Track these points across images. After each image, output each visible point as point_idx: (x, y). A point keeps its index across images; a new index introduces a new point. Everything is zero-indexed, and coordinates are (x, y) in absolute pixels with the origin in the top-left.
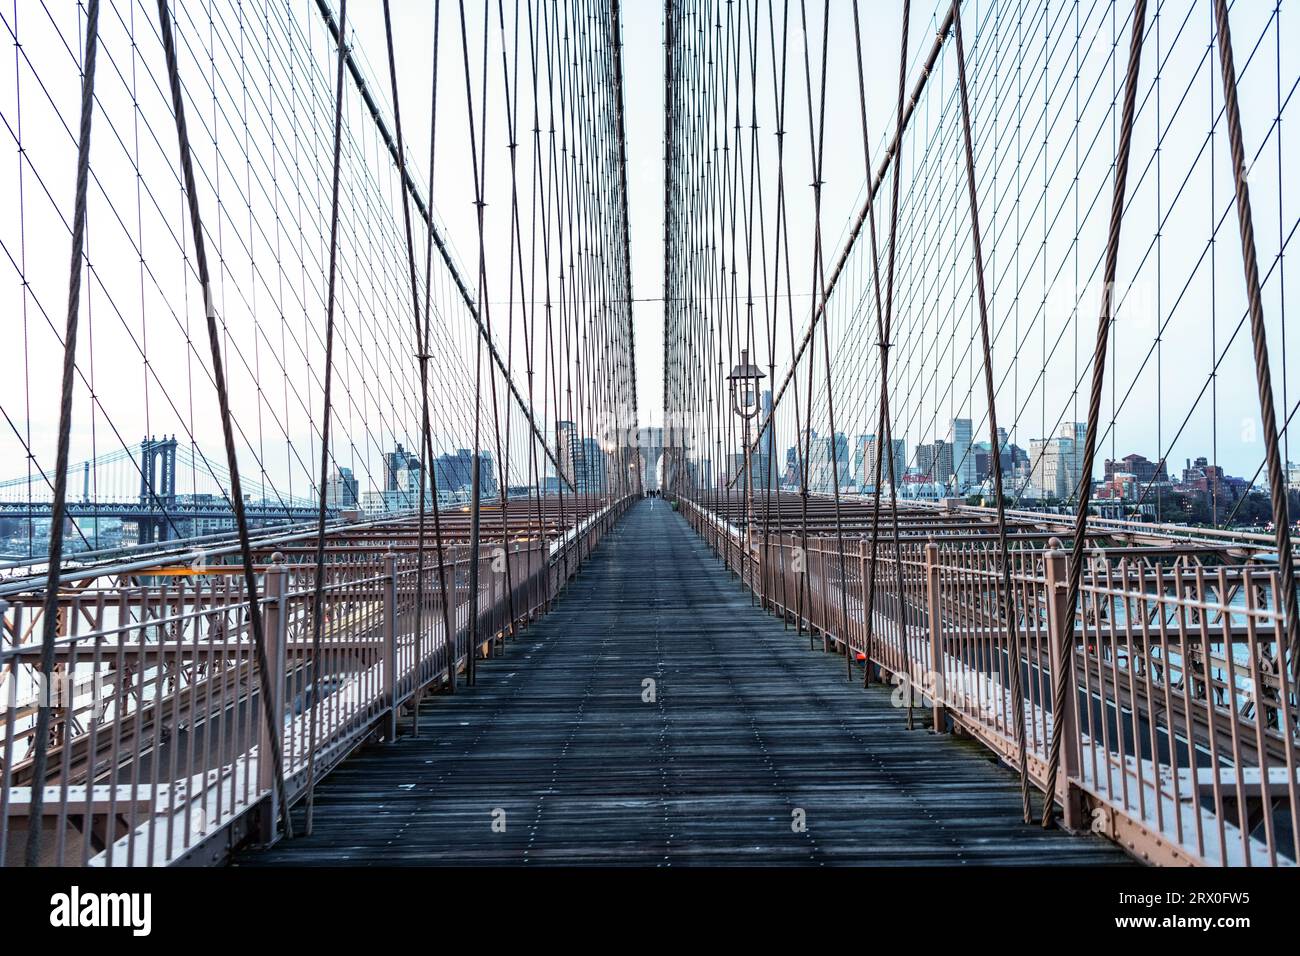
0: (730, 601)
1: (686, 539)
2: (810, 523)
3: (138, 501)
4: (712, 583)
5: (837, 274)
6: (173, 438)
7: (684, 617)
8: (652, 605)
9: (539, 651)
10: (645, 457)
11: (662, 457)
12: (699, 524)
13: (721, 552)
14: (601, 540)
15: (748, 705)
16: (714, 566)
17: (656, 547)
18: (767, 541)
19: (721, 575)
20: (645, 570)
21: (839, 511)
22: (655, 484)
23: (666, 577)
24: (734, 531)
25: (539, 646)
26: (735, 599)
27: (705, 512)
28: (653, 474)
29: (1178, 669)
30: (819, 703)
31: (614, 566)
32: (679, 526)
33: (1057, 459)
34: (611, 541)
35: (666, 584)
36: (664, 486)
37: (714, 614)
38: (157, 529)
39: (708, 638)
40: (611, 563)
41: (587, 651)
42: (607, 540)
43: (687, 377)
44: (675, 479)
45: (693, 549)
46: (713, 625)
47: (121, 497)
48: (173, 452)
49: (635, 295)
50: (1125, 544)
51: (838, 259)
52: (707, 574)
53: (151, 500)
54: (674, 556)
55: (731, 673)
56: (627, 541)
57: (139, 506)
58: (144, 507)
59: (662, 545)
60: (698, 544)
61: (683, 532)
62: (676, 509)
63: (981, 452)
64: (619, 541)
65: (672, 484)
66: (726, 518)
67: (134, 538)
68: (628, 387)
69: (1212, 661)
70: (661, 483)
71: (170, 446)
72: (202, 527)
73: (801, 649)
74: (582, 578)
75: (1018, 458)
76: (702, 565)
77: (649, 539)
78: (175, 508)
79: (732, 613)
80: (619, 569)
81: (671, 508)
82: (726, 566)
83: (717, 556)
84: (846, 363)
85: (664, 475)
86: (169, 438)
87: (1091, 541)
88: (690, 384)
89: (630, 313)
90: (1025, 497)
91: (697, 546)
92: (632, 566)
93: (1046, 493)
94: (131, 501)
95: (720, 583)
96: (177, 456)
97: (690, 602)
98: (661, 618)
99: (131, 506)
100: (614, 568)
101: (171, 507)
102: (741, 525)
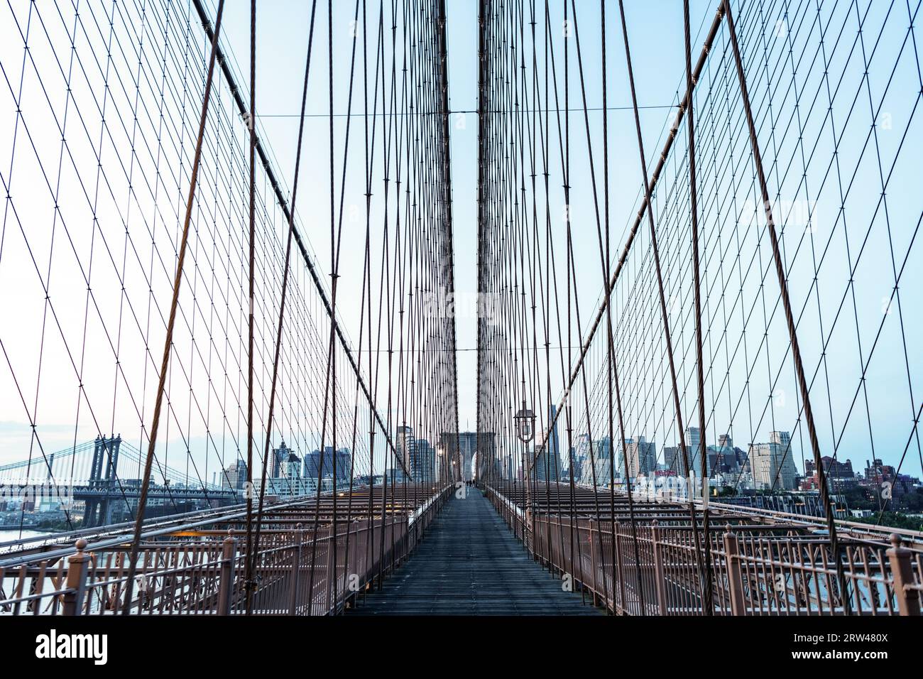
0: (515, 557)
1: (491, 517)
2: (579, 508)
3: (88, 484)
4: (505, 546)
5: (592, 335)
6: (119, 437)
7: (487, 564)
8: (469, 558)
9: (408, 578)
10: (464, 454)
11: (475, 455)
12: (500, 507)
13: (512, 526)
14: (435, 517)
15: (514, 597)
16: (508, 535)
17: (471, 523)
18: (534, 519)
19: (511, 541)
20: (464, 537)
21: (597, 499)
22: (471, 475)
23: (477, 542)
24: (519, 511)
25: (408, 576)
26: (518, 555)
27: (503, 498)
28: (469, 467)
29: (794, 605)
30: (547, 597)
31: (444, 535)
32: (486, 508)
33: (770, 459)
34: (441, 518)
35: (477, 545)
36: (477, 477)
37: (505, 563)
38: (99, 506)
39: (500, 573)
40: (442, 533)
41: (435, 579)
42: (438, 518)
43: (492, 407)
44: (485, 474)
45: (495, 524)
46: (505, 568)
47: (75, 481)
48: (118, 447)
49: (458, 346)
50: (760, 524)
51: (592, 325)
52: (503, 540)
53: (97, 483)
54: (483, 528)
55: (509, 587)
56: (451, 518)
57: (88, 488)
58: (92, 489)
59: (475, 521)
60: (499, 521)
61: (489, 513)
62: (485, 495)
63: (713, 453)
64: (445, 518)
65: (482, 478)
66: (516, 503)
67: (81, 513)
68: (453, 409)
69: (810, 599)
70: (475, 475)
71: (116, 442)
72: (132, 505)
73: (548, 578)
74: (424, 542)
75: (741, 458)
76: (500, 535)
77: (467, 517)
78: (114, 490)
79: (516, 562)
80: (447, 537)
81: (482, 495)
82: (515, 536)
83: (510, 529)
84: (600, 395)
85: (477, 469)
86: (116, 437)
87: (743, 522)
88: (494, 412)
89: (455, 358)
90: (748, 488)
91: (498, 522)
92: (456, 535)
93: (763, 486)
94: (82, 484)
95: (510, 546)
96: (120, 450)
97: (491, 556)
98: (474, 565)
99: (82, 488)
100: (443, 536)
101: (112, 488)
102: (523, 509)
